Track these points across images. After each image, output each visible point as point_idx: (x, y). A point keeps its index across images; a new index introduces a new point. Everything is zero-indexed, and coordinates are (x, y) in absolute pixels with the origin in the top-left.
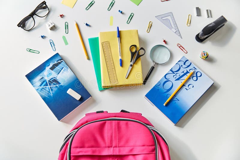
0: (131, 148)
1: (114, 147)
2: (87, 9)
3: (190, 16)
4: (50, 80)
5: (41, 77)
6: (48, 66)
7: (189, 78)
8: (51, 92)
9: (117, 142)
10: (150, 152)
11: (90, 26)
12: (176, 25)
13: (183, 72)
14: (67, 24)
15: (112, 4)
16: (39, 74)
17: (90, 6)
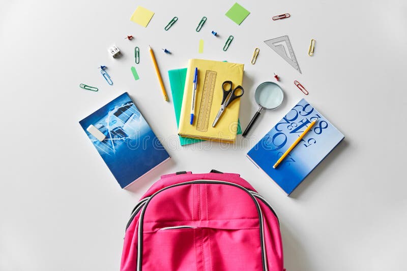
0: (225, 221)
1: (202, 220)
2: (167, 28)
3: (313, 42)
4: (114, 130)
5: (102, 125)
6: (112, 110)
7: (310, 130)
8: (113, 147)
9: (207, 213)
10: (252, 226)
11: (170, 53)
12: (294, 54)
13: (302, 121)
14: (137, 49)
15: (203, 23)
16: (98, 121)
17: (172, 25)
